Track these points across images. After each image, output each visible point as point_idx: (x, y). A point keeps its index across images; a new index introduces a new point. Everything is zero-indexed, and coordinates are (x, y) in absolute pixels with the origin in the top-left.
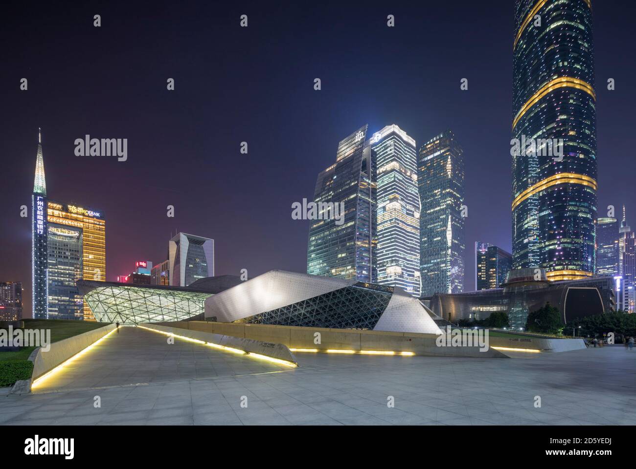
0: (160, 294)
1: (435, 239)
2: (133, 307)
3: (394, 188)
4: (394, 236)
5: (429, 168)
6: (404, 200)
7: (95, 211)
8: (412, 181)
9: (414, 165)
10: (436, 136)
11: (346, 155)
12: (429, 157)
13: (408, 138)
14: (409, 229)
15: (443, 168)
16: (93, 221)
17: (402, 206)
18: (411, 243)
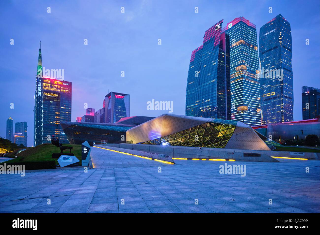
3: (242, 57)
8: (254, 51)
9: (255, 41)
12: (266, 34)
14: (252, 82)
17: (247, 67)
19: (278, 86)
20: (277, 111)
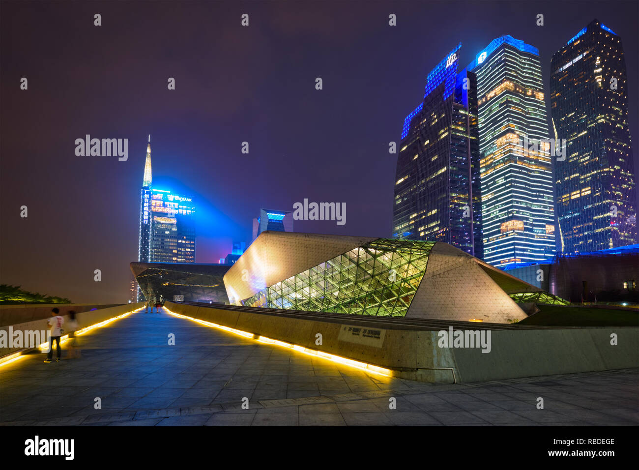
3: (508, 116)
4: (511, 179)
6: (523, 129)
8: (536, 102)
9: (537, 80)
10: (574, 36)
11: (436, 86)
12: (565, 67)
13: (527, 47)
14: (534, 167)
17: (521, 138)
19: (596, 174)
20: (597, 228)
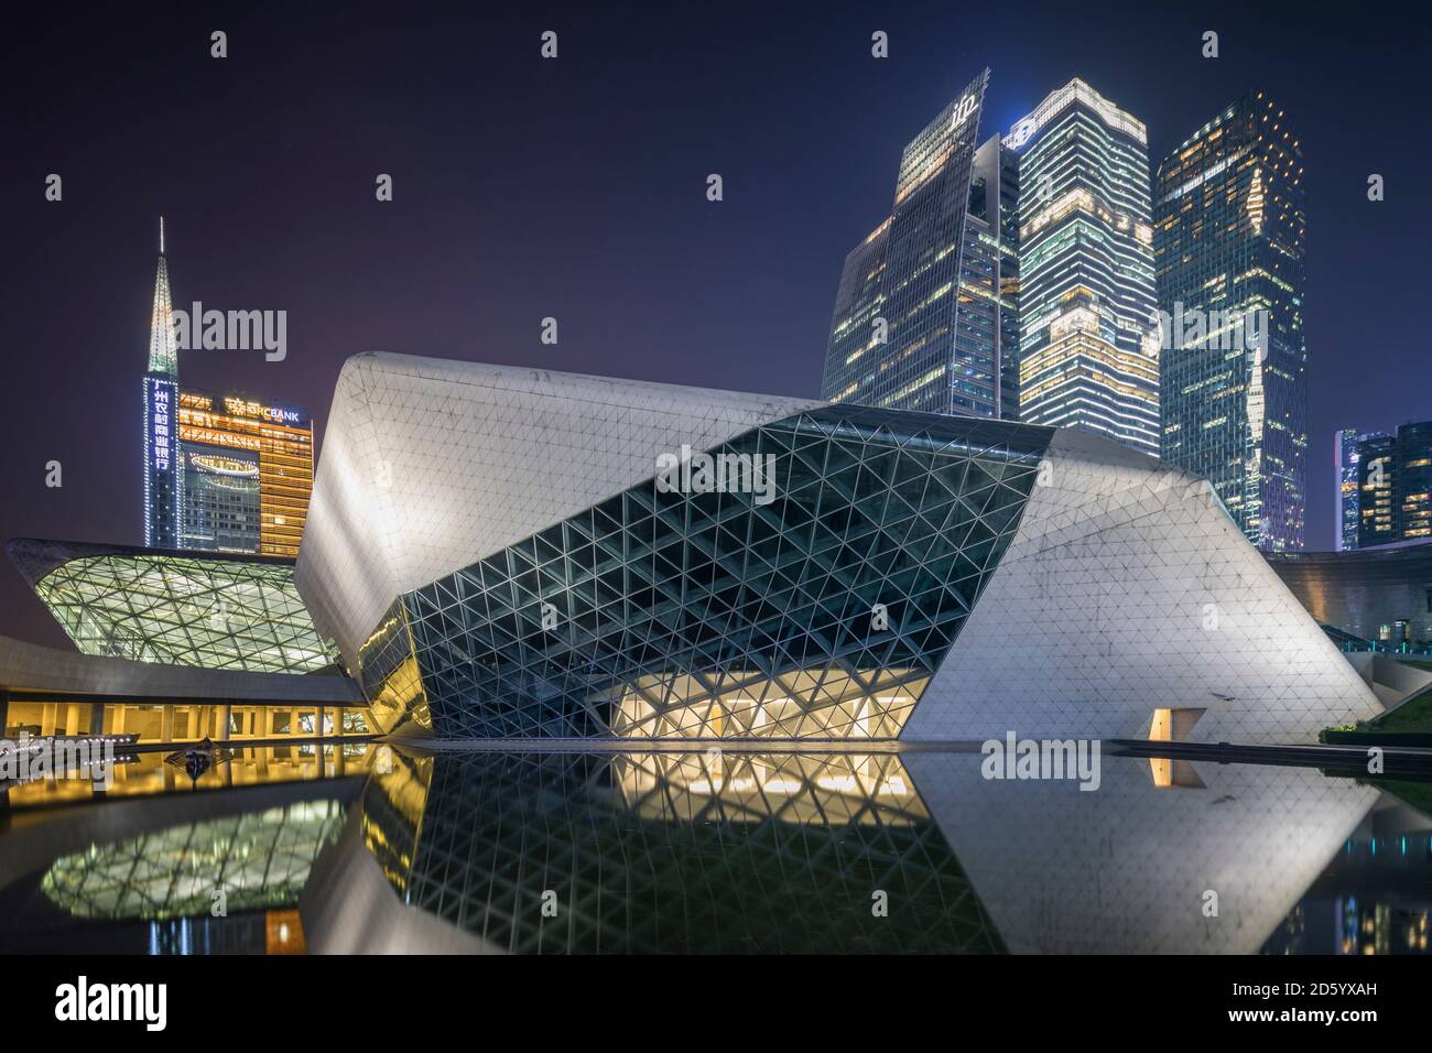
0: (259, 578)
1: (1208, 425)
2: (186, 620)
3: (1077, 269)
4: (1077, 411)
5: (1188, 219)
6: (1108, 304)
7: (288, 409)
8: (1136, 246)
9: (1140, 198)
10: (1211, 119)
11: (922, 178)
12: (1188, 187)
13: (1123, 119)
14: (1124, 390)
15: (1236, 210)
16: (282, 434)
17: (1102, 320)
18: (1131, 433)
